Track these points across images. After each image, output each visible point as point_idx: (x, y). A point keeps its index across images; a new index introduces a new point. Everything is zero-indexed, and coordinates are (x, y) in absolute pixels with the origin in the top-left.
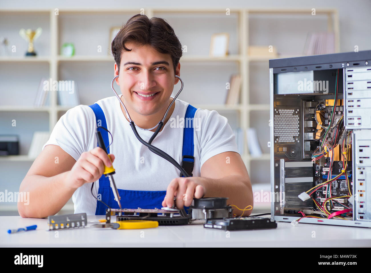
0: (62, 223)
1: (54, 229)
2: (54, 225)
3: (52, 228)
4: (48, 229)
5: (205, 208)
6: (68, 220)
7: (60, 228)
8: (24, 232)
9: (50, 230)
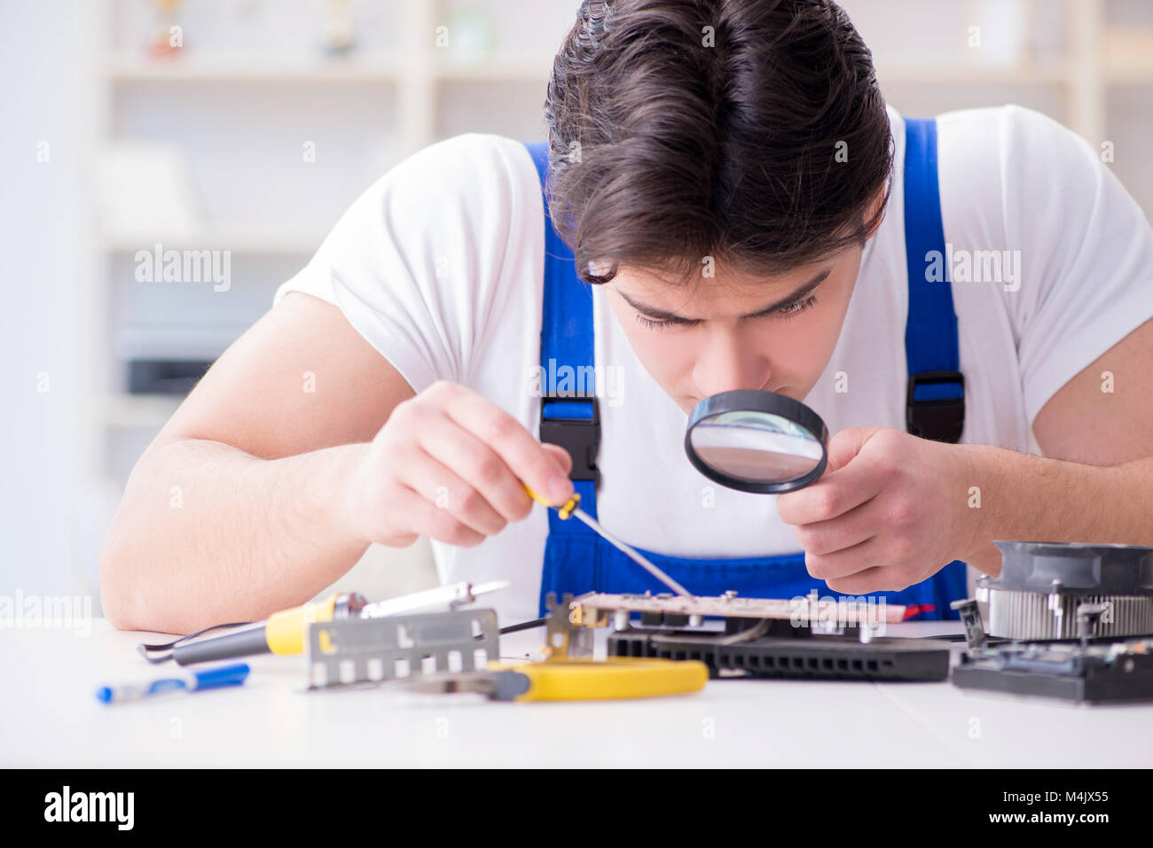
0: (374, 655)
1: (334, 685)
2: (332, 662)
3: (321, 679)
4: (304, 683)
5: (1061, 590)
6: (405, 642)
7: (362, 681)
8: (179, 694)
9: (313, 688)
